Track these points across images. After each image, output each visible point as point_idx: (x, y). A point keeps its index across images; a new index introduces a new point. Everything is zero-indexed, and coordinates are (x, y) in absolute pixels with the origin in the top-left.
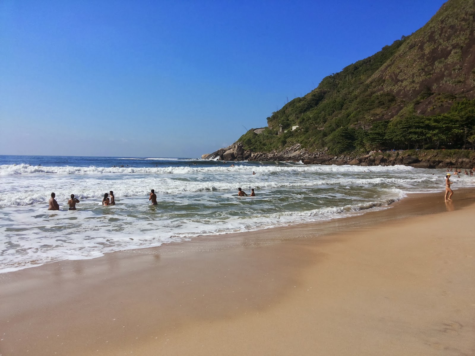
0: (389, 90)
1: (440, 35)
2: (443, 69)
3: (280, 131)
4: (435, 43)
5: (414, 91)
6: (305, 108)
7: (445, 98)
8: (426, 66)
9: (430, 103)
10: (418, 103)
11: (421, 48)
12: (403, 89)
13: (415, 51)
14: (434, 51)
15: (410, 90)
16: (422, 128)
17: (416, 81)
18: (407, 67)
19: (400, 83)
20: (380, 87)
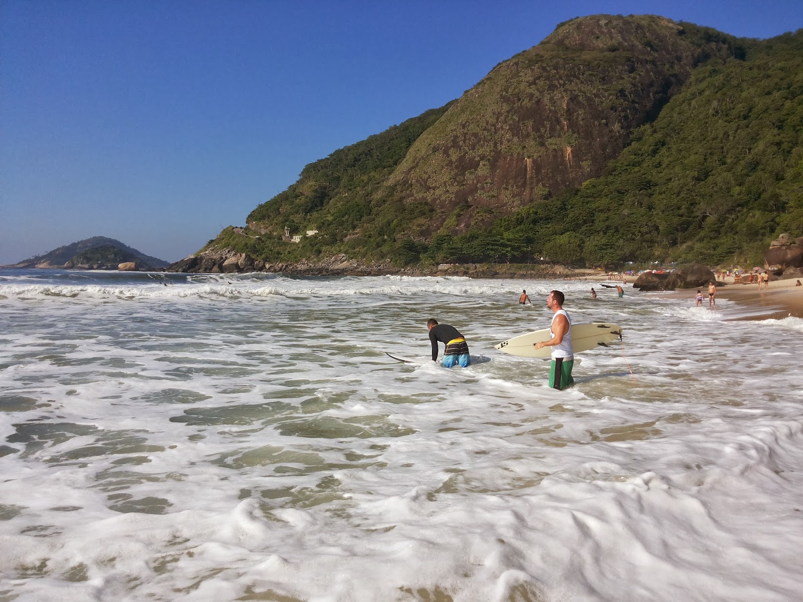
0: (421, 196)
1: (464, 141)
2: (475, 181)
3: (287, 235)
4: (460, 150)
5: (450, 201)
6: (309, 208)
7: (484, 212)
8: (456, 175)
9: (471, 216)
10: (459, 215)
11: (446, 152)
12: (438, 199)
13: (440, 155)
14: (461, 159)
15: (446, 201)
16: (497, 245)
17: (451, 191)
18: (435, 172)
19: (432, 191)
20: (408, 192)
